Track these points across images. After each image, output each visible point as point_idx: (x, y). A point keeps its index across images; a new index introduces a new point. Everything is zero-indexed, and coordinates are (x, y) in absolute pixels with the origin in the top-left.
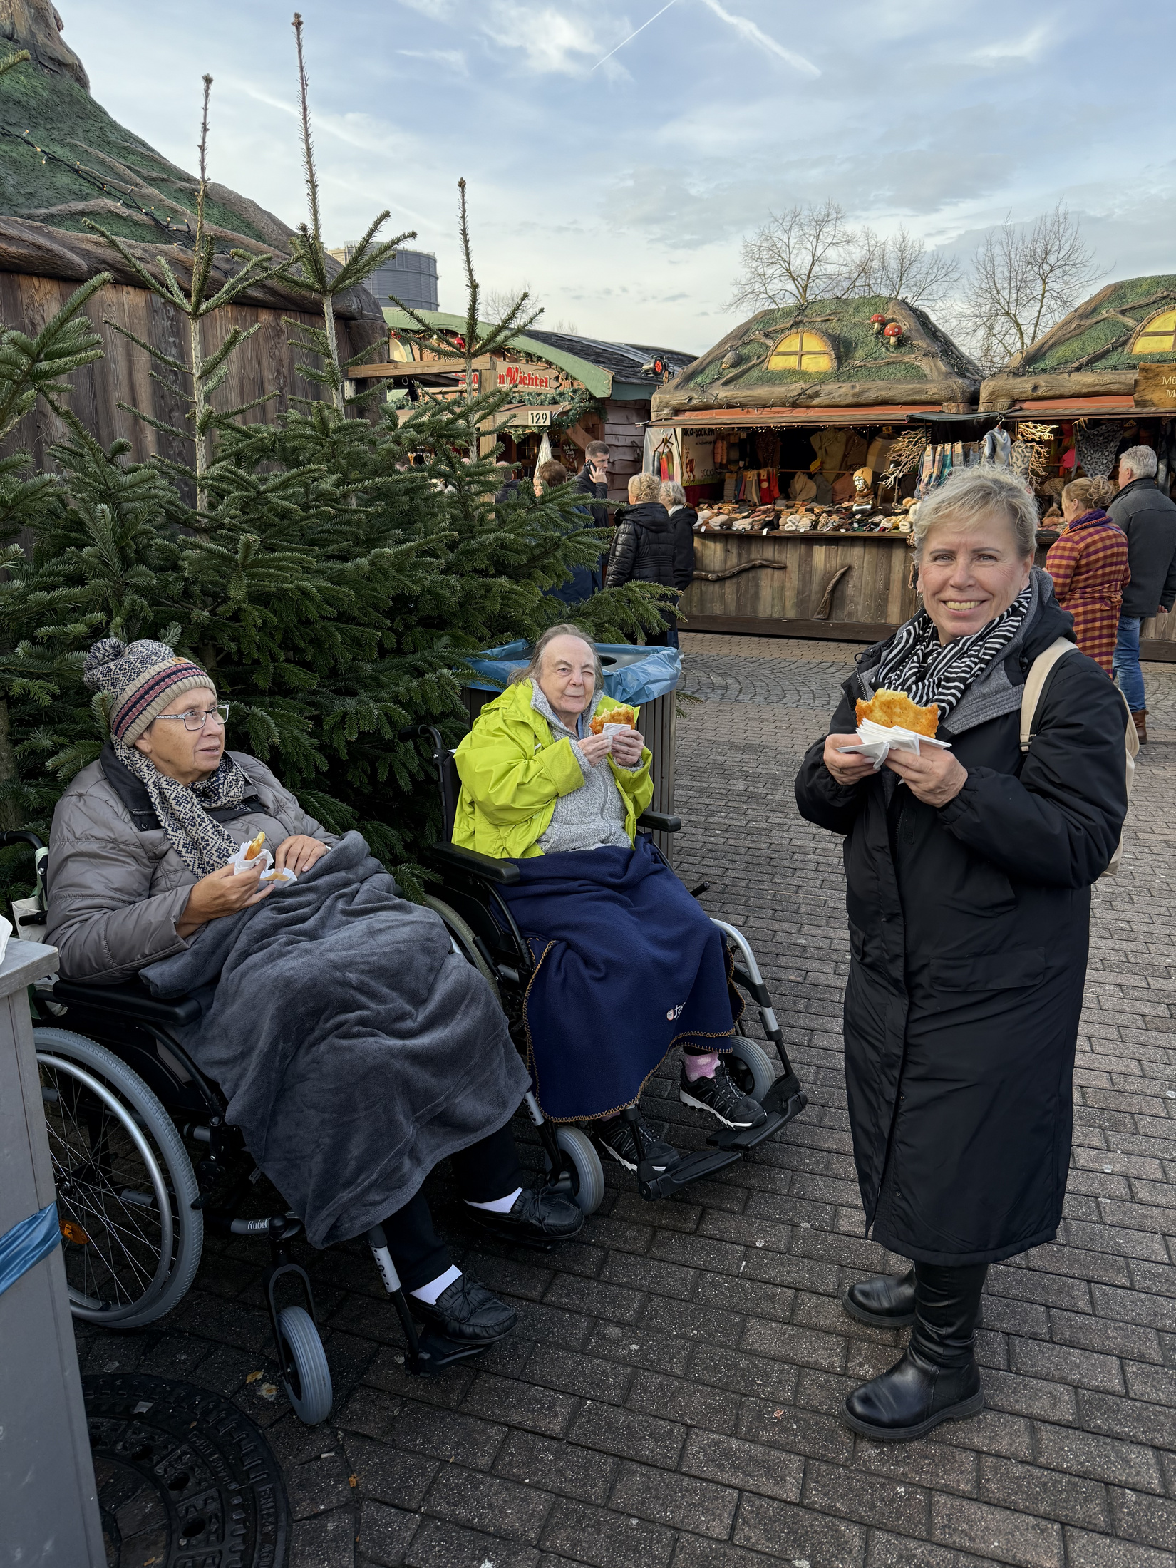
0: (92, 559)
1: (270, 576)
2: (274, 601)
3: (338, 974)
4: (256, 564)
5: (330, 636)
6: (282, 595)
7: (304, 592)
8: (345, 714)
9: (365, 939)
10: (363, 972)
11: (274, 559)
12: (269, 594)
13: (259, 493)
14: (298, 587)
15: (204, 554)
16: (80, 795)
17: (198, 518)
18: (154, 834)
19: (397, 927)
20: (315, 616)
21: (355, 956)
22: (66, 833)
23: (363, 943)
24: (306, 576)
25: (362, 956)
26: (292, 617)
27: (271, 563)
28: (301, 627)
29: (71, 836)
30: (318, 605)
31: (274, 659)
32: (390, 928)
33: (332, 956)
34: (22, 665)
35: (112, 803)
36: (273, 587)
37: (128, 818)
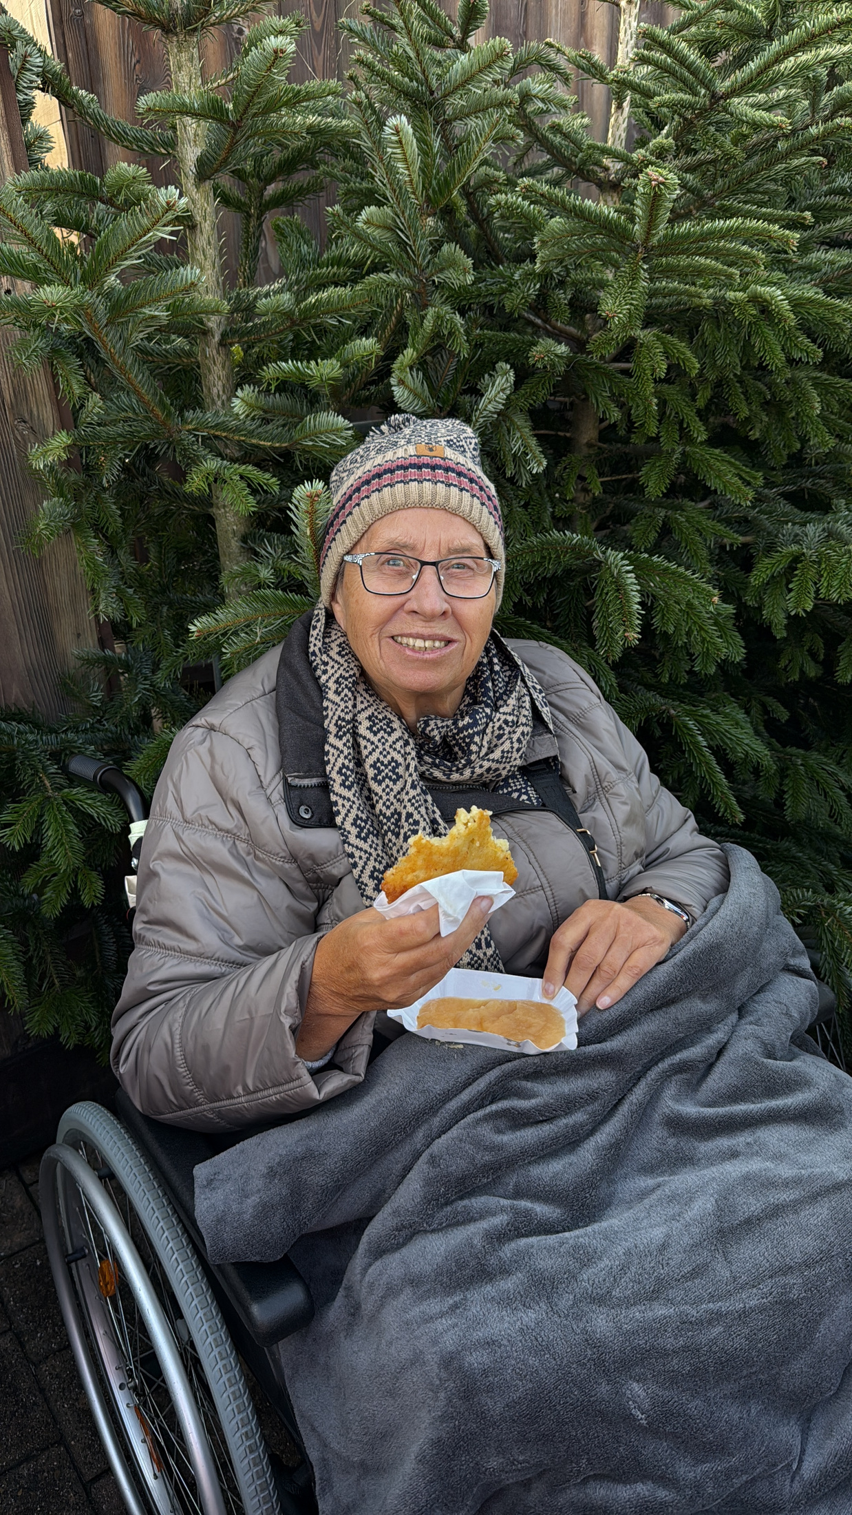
0: (377, 233)
1: (700, 272)
2: (706, 326)
3: (604, 1389)
4: (672, 245)
5: (802, 398)
6: (721, 313)
7: (765, 308)
8: (797, 559)
9: (703, 1256)
10: (673, 1379)
11: (711, 235)
12: (698, 312)
13: (715, 97)
14: (755, 299)
15: (575, 224)
16: (212, 728)
17: (606, 161)
18: (320, 839)
19: (794, 1206)
20: (777, 359)
21: (660, 1326)
22: (171, 804)
23: (696, 1273)
24: (777, 275)
25: (686, 1323)
26: (734, 359)
27: (698, 244)
28: (749, 379)
29: (176, 813)
30: (787, 335)
31: (685, 436)
32: (776, 1211)
33: (601, 1322)
34: (237, 430)
35: (257, 754)
36: (706, 297)
37: (276, 791)
